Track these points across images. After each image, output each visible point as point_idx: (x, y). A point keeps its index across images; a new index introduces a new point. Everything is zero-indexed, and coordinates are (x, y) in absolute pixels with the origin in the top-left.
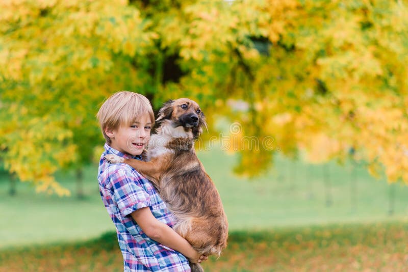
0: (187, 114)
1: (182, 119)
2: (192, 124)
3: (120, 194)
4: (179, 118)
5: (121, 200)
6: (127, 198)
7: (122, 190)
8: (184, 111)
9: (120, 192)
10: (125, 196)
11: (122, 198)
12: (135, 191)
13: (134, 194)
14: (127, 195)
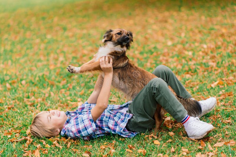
0: (122, 37)
1: (120, 41)
2: (126, 42)
3: (84, 131)
4: (117, 40)
5: (88, 130)
6: (86, 126)
7: (82, 130)
8: (119, 36)
9: (83, 131)
10: (86, 128)
11: (86, 129)
12: (83, 121)
13: (84, 121)
14: (85, 126)
